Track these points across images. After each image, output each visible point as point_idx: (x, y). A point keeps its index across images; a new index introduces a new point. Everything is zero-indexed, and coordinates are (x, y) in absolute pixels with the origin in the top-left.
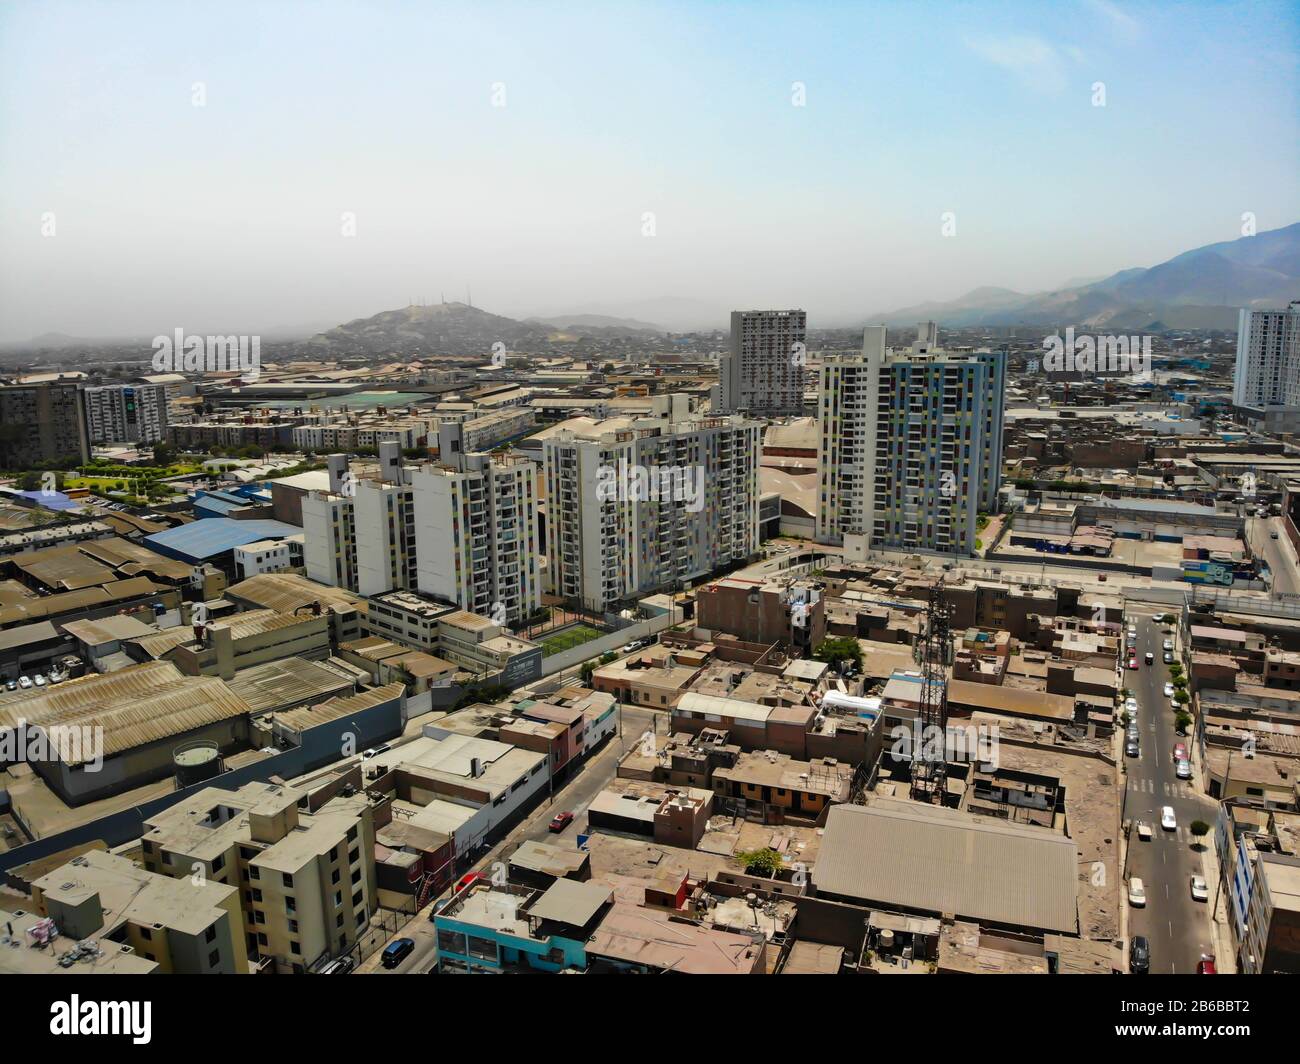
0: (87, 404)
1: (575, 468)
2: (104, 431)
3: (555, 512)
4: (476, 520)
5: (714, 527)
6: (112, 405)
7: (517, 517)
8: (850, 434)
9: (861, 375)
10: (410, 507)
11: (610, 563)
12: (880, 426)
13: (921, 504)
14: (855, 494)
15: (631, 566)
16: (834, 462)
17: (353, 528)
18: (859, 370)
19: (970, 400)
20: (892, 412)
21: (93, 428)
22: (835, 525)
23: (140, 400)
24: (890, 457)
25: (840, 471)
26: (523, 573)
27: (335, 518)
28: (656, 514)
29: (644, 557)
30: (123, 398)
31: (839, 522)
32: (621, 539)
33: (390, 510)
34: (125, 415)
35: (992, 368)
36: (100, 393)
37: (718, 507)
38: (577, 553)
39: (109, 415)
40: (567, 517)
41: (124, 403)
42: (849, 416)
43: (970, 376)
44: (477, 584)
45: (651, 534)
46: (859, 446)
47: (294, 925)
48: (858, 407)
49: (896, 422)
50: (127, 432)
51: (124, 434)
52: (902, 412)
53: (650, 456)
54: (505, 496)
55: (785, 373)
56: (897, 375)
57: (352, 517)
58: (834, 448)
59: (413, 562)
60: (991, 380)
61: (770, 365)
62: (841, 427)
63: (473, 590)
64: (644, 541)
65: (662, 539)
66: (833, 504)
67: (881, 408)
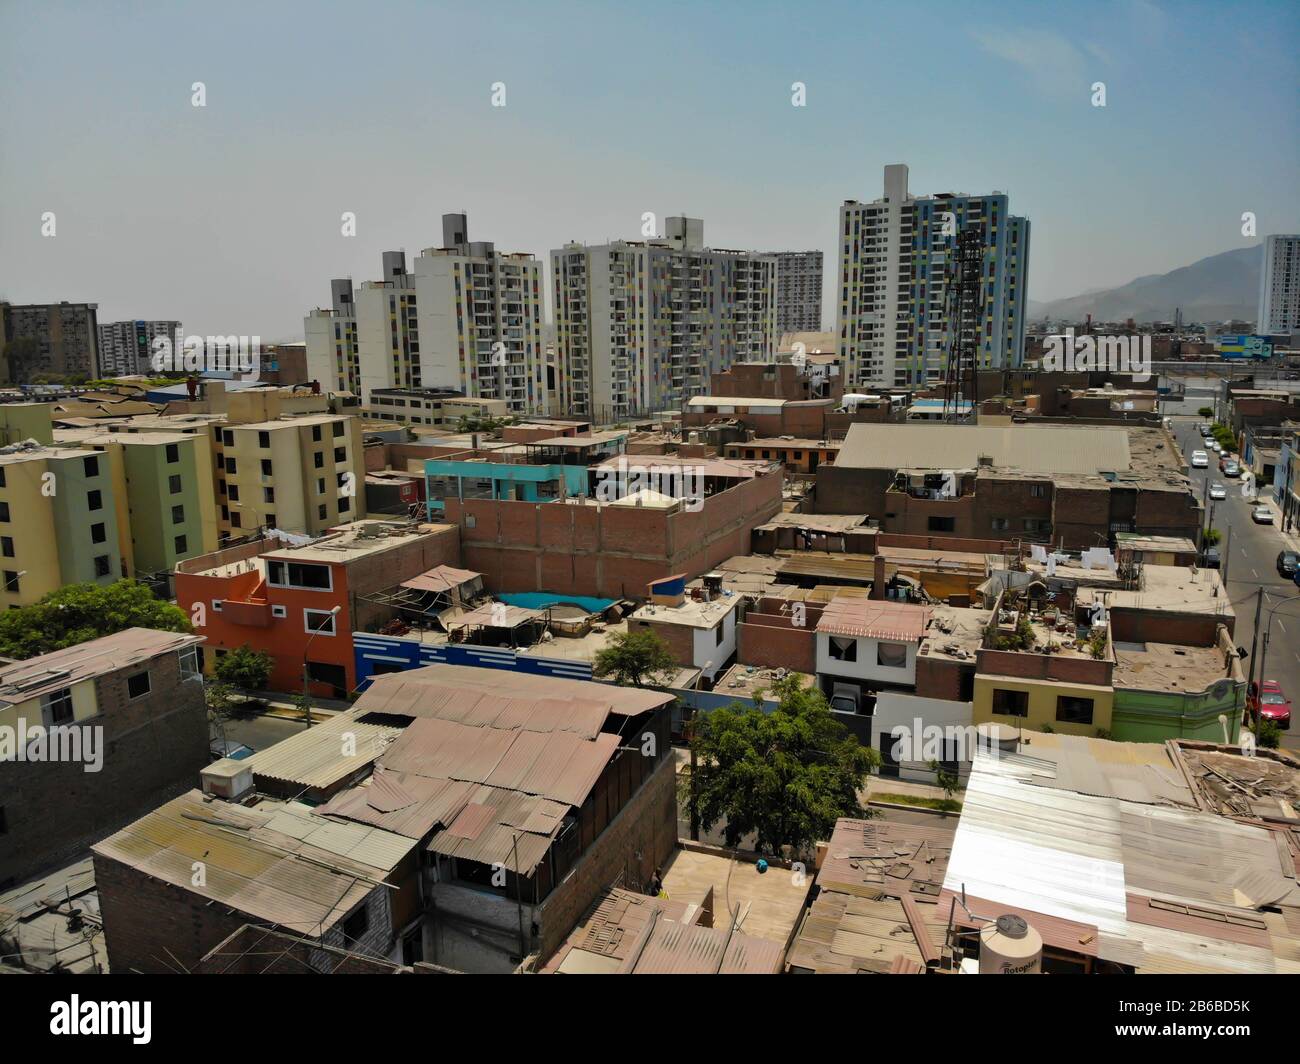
0: (99, 338)
1: (584, 275)
2: (116, 364)
3: (563, 328)
4: (481, 307)
5: (729, 362)
6: (124, 339)
7: (523, 315)
8: (871, 280)
9: (882, 216)
10: (413, 311)
11: (621, 375)
12: (902, 269)
13: (944, 349)
14: (876, 345)
15: (642, 385)
16: (854, 312)
17: (356, 348)
18: (881, 211)
19: (994, 234)
20: (915, 253)
21: (105, 363)
22: (855, 380)
23: (151, 334)
24: (913, 301)
25: (860, 321)
26: (530, 379)
27: (338, 336)
28: (669, 333)
29: (656, 377)
30: (135, 331)
31: (858, 376)
32: (632, 353)
33: (393, 312)
34: (137, 349)
35: (1015, 233)
36: (112, 327)
37: (734, 341)
38: (586, 368)
39: (121, 349)
40: (576, 330)
41: (135, 335)
42: (870, 261)
43: (995, 209)
44: (483, 378)
45: (663, 354)
46: (879, 293)
47: (270, 493)
48: (879, 250)
49: (919, 263)
50: (138, 366)
51: (135, 368)
52: (924, 252)
53: (662, 269)
54: (510, 289)
55: (801, 315)
56: (919, 213)
57: (355, 336)
58: (854, 298)
59: (417, 370)
60: (1014, 245)
61: (786, 307)
62: (862, 274)
63: (478, 384)
64: (656, 360)
65: (675, 361)
66: (852, 358)
67: (903, 250)
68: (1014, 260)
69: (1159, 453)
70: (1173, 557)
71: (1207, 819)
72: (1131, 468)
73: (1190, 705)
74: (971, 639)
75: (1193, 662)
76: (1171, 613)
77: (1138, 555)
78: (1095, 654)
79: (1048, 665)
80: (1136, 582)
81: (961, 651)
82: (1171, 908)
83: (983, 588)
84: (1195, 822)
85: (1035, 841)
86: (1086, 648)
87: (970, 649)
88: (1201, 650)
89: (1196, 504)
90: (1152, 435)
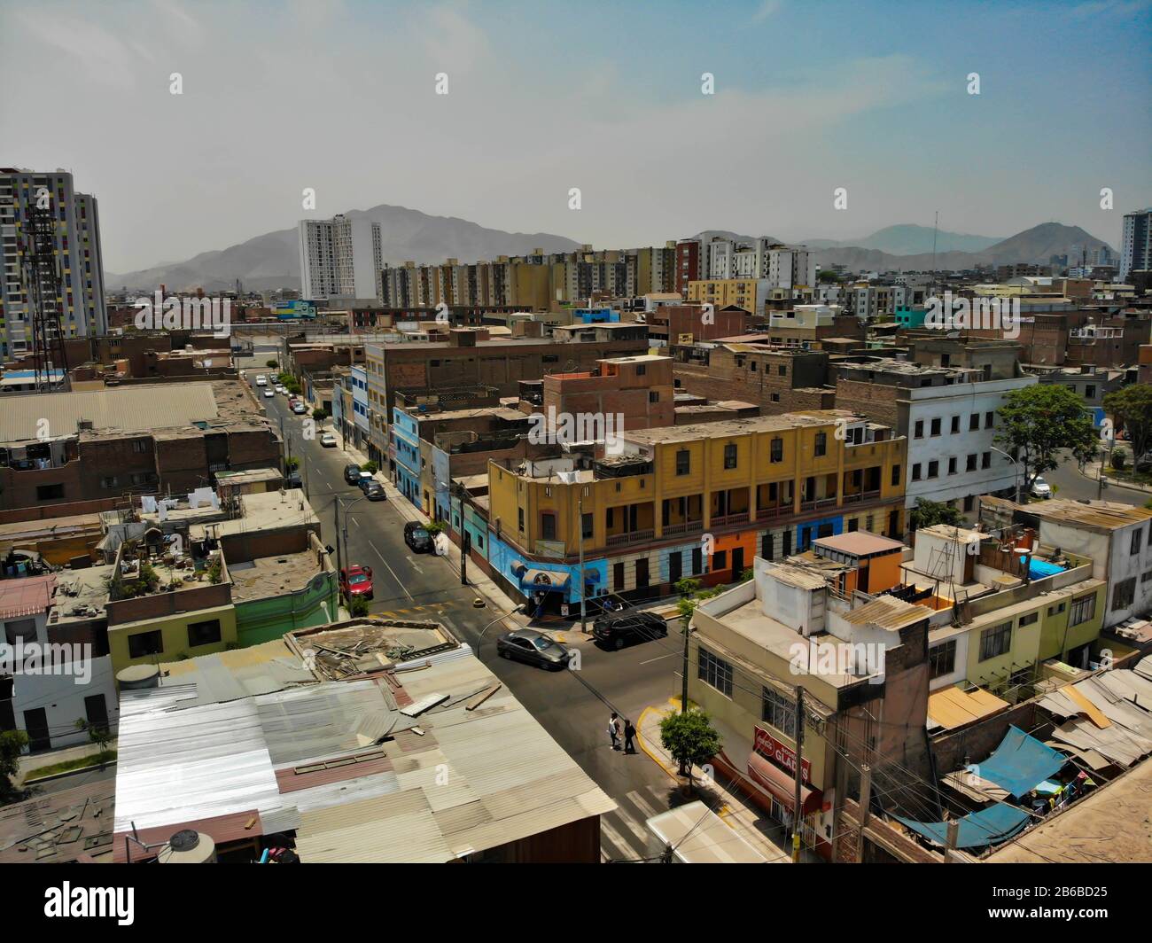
13: (26, 320)
19: (63, 209)
35: (83, 209)
43: (61, 185)
68: (85, 234)
69: (240, 401)
70: (264, 485)
71: (326, 687)
72: (219, 416)
73: (298, 601)
74: (99, 596)
75: (293, 566)
76: (271, 531)
77: (237, 489)
78: (213, 580)
79: (175, 600)
80: (238, 511)
81: (91, 609)
82: (313, 768)
83: (102, 545)
84: (317, 693)
85: (189, 758)
86: (205, 577)
87: (98, 606)
88: (299, 555)
89: (276, 439)
90: (232, 386)
